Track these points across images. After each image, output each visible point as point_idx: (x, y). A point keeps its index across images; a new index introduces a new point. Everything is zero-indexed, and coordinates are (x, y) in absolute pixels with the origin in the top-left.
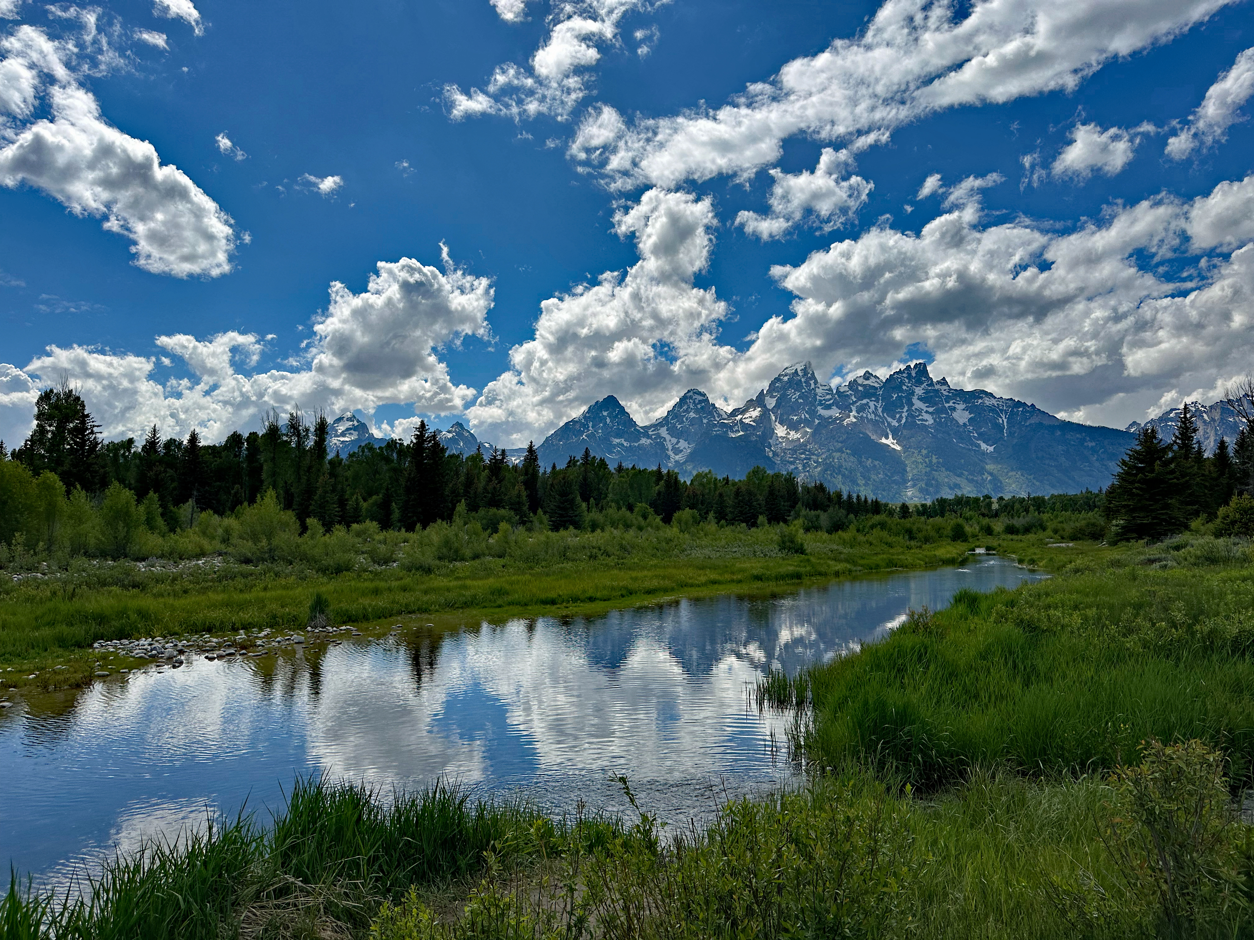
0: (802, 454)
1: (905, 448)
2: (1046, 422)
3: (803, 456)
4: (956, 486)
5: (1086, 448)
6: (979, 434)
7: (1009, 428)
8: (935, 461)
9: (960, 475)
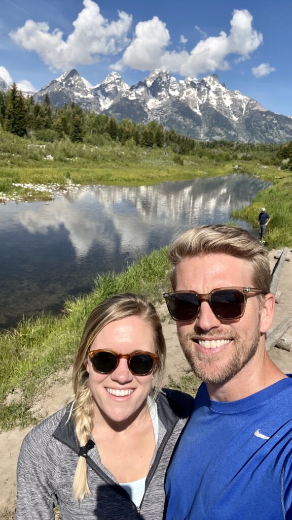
0: (160, 112)
1: (204, 115)
3: (161, 113)
4: (219, 134)
5: (273, 123)
6: (234, 112)
7: (246, 110)
8: (214, 122)
9: (222, 129)
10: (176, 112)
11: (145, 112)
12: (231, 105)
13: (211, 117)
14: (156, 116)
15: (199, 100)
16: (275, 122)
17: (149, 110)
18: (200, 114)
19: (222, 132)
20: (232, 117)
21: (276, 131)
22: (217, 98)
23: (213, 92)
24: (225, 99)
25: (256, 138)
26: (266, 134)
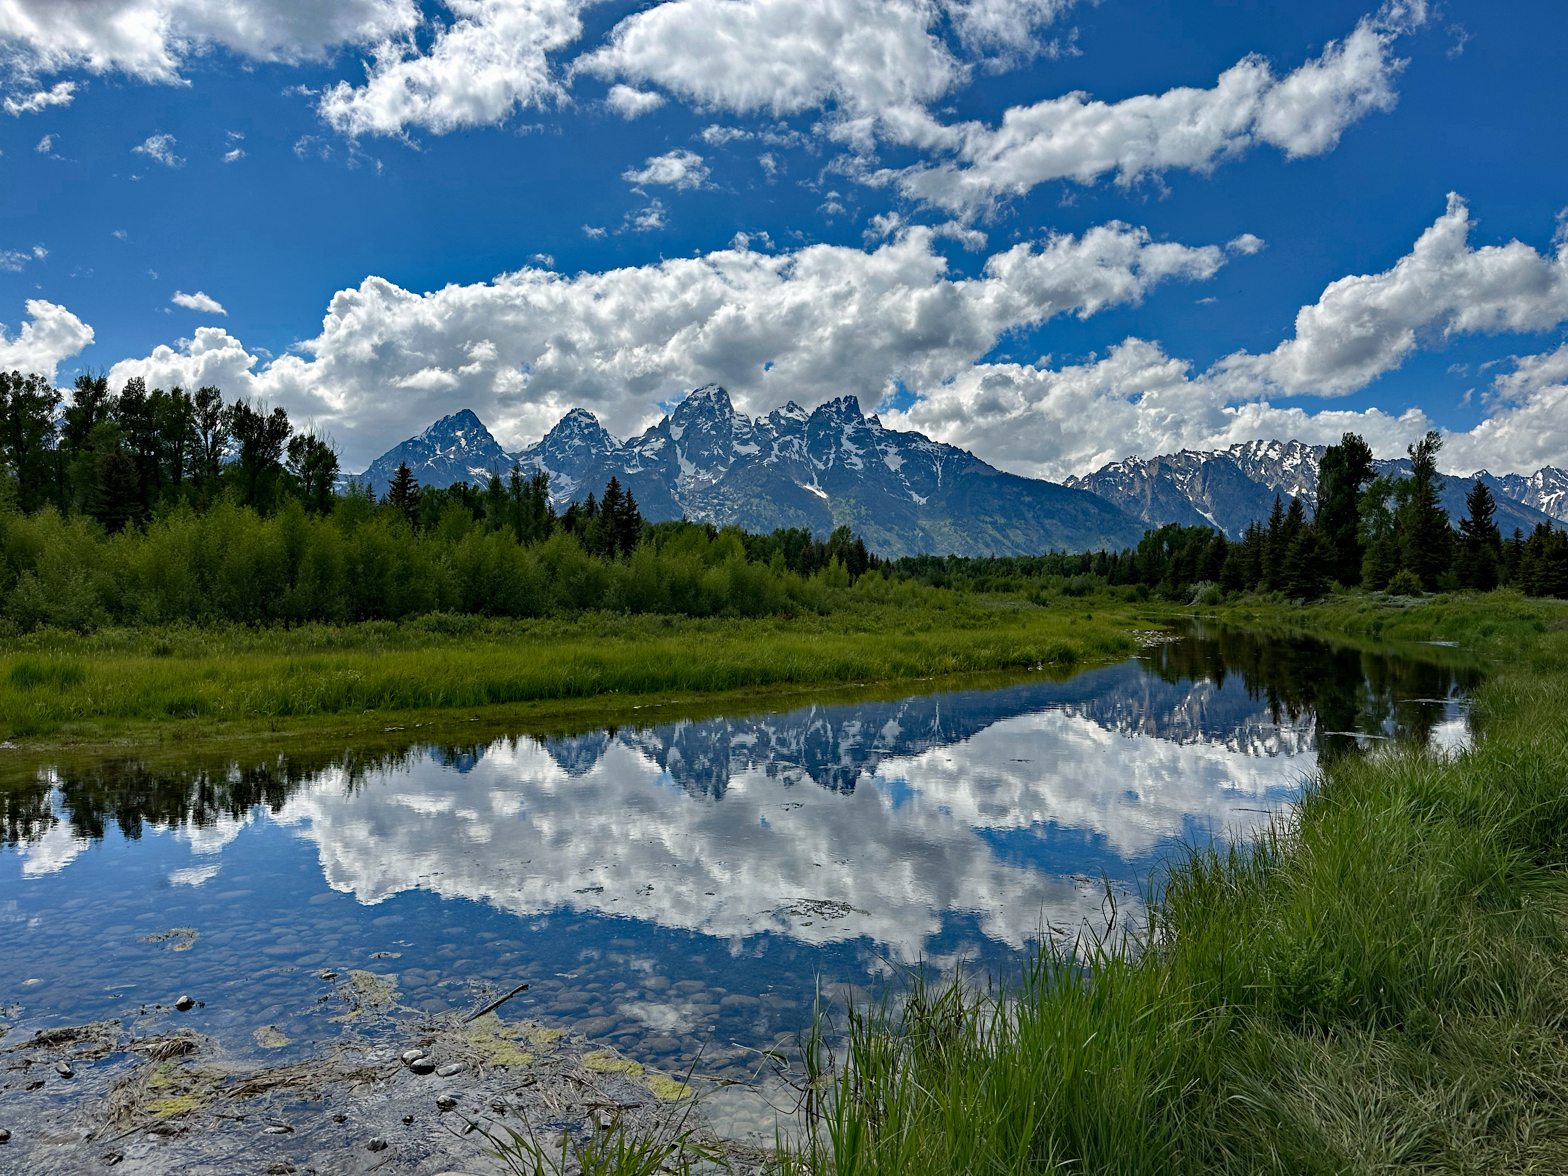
0: (714, 498)
1: (832, 497)
2: (983, 473)
3: (716, 501)
4: (886, 543)
5: (1023, 503)
6: (912, 483)
7: (943, 477)
8: (863, 512)
9: (890, 530)
10: (759, 496)
11: (674, 502)
12: (902, 466)
13: (852, 501)
14: (702, 509)
15: (815, 462)
16: (1028, 499)
17: (682, 497)
18: (824, 495)
19: (888, 536)
20: (911, 497)
21: (1033, 522)
22: (861, 452)
23: (850, 439)
24: (885, 453)
25: (987, 545)
26: (1010, 533)
